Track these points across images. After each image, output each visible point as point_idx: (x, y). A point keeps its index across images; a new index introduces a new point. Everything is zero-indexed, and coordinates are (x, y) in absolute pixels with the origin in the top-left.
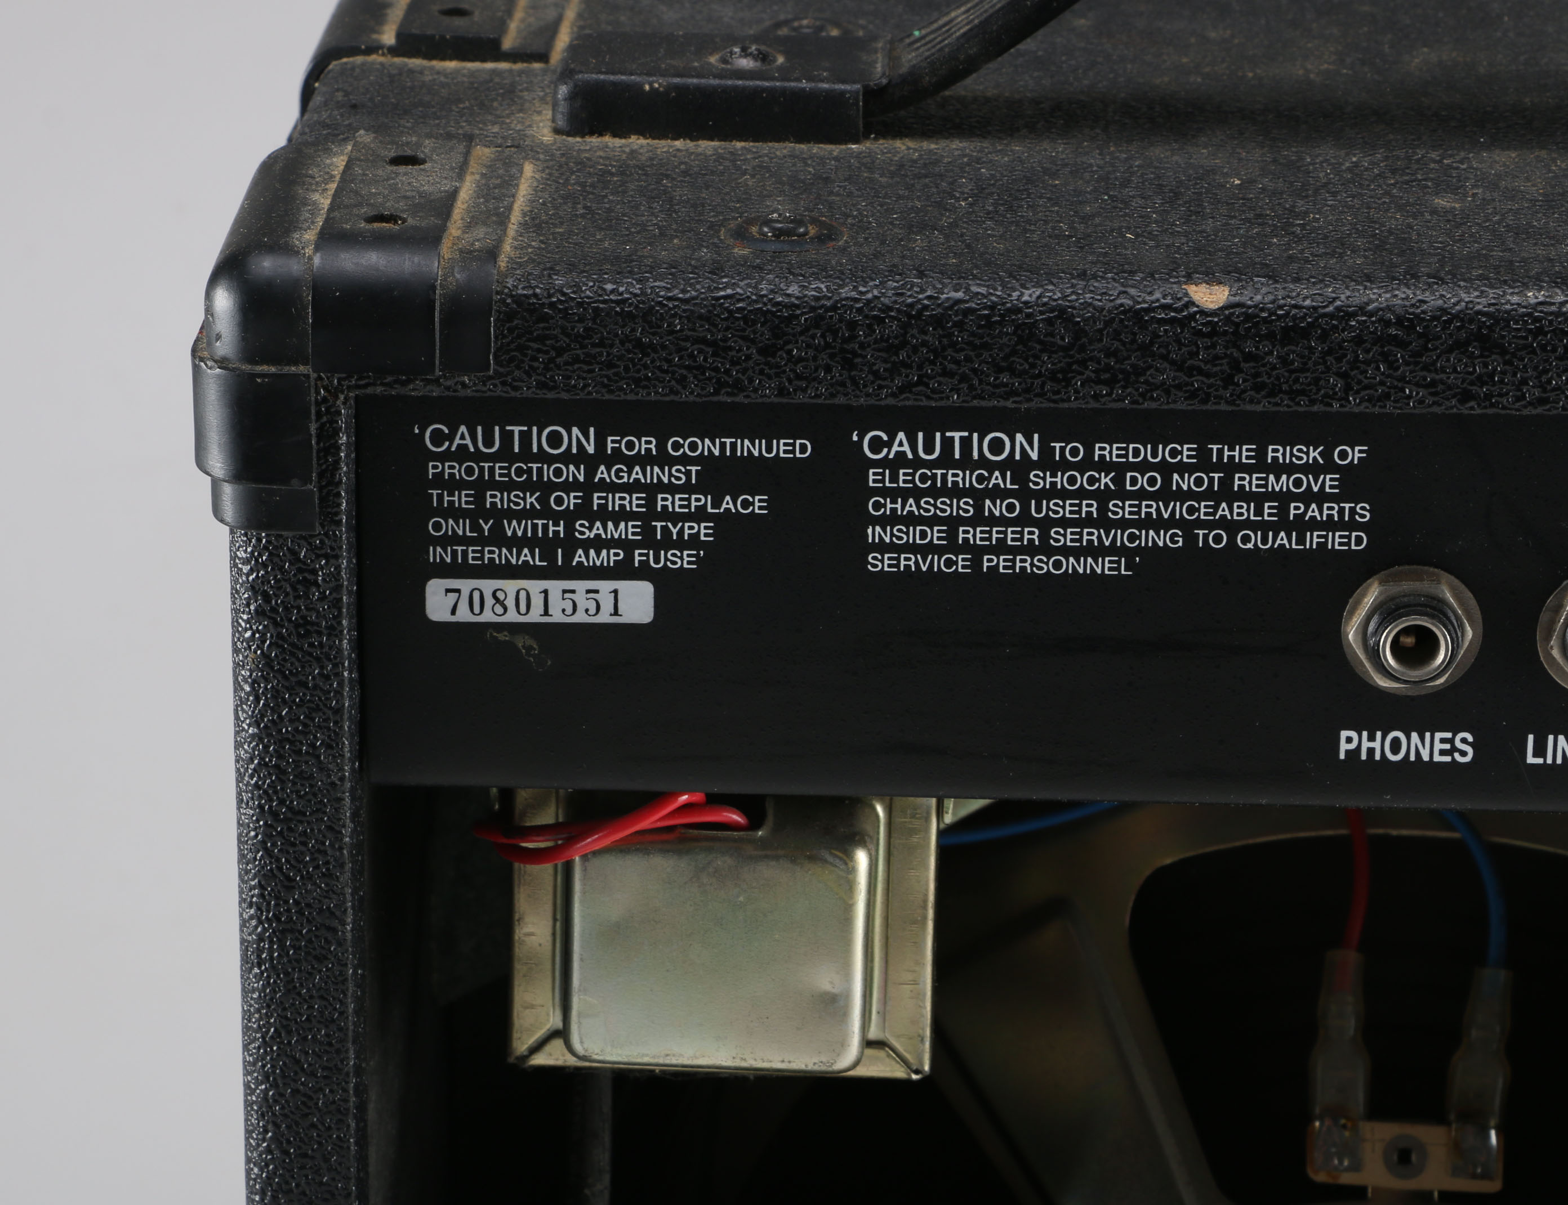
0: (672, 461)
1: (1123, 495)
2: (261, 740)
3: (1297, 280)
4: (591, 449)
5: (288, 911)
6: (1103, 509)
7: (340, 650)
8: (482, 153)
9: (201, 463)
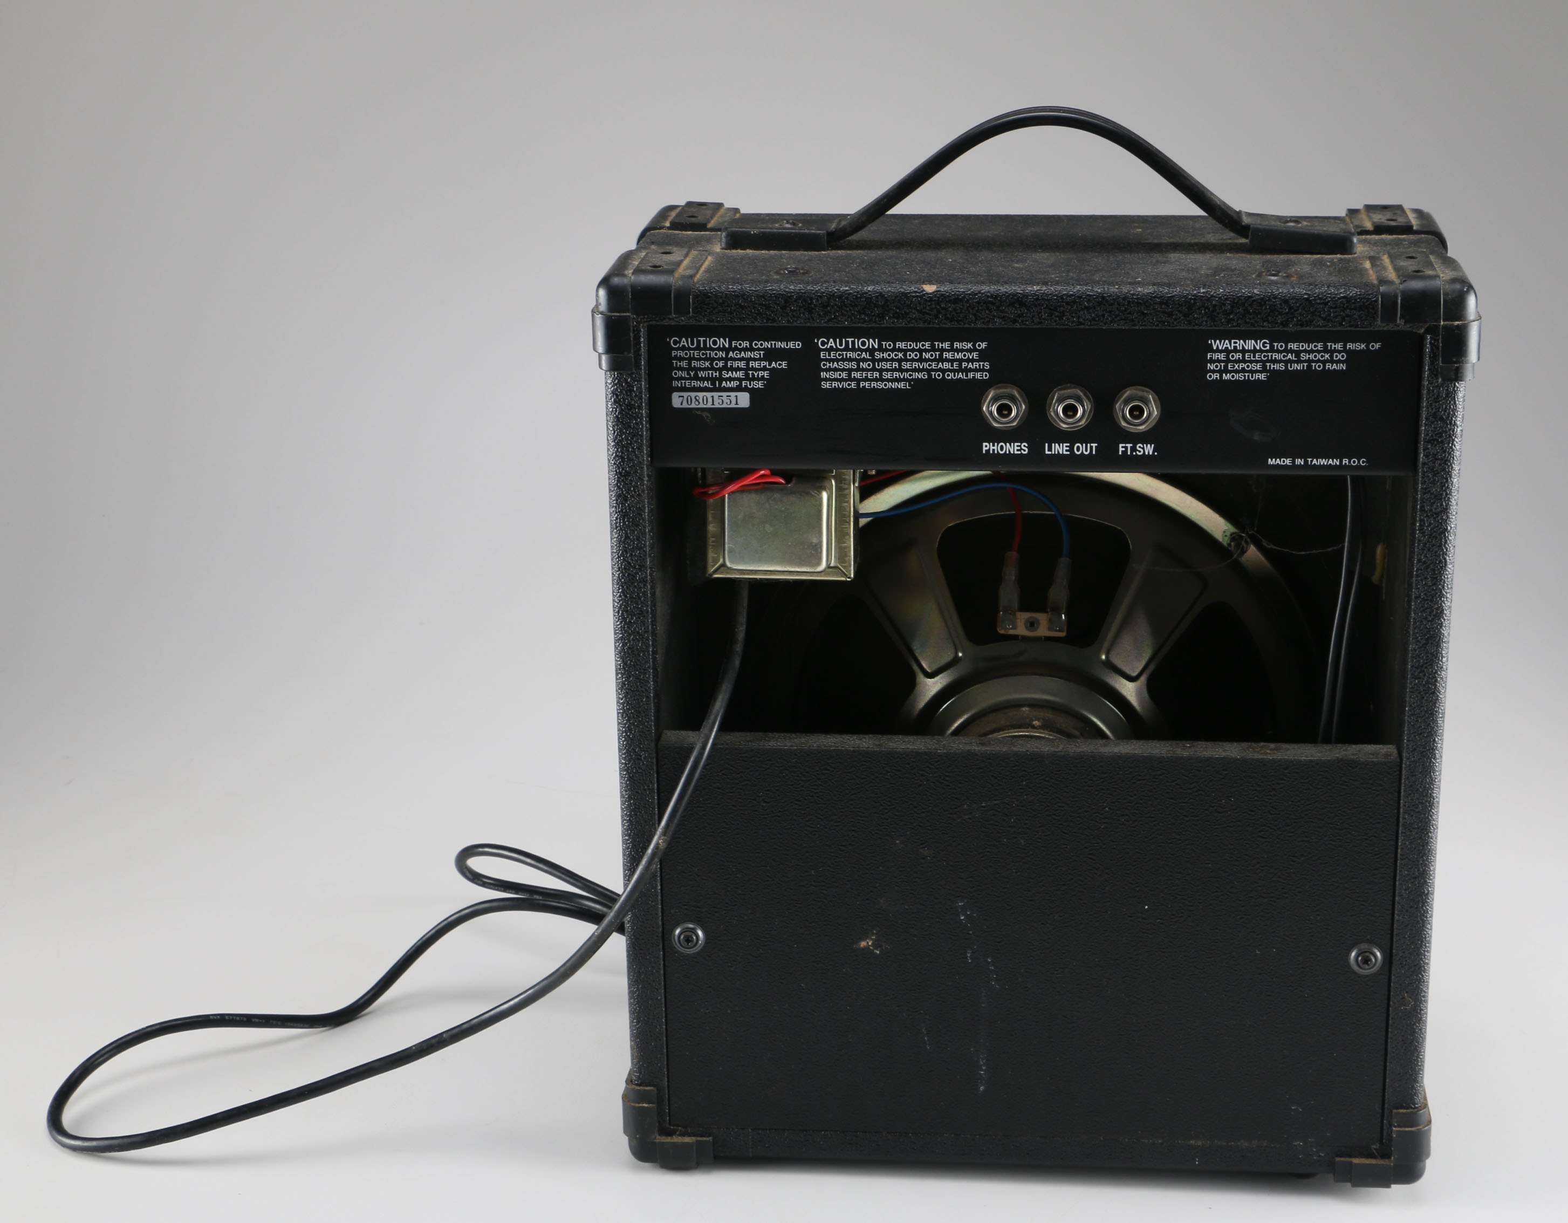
0: (755, 350)
1: (907, 360)
2: (616, 447)
3: (959, 283)
4: (727, 346)
5: (626, 508)
6: (900, 365)
7: (642, 414)
8: (694, 253)
9: (595, 349)
